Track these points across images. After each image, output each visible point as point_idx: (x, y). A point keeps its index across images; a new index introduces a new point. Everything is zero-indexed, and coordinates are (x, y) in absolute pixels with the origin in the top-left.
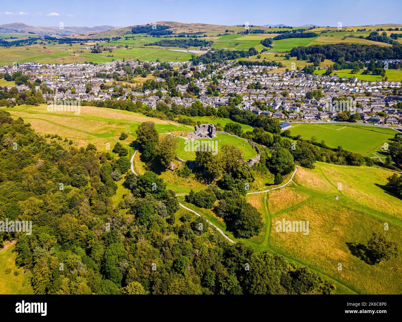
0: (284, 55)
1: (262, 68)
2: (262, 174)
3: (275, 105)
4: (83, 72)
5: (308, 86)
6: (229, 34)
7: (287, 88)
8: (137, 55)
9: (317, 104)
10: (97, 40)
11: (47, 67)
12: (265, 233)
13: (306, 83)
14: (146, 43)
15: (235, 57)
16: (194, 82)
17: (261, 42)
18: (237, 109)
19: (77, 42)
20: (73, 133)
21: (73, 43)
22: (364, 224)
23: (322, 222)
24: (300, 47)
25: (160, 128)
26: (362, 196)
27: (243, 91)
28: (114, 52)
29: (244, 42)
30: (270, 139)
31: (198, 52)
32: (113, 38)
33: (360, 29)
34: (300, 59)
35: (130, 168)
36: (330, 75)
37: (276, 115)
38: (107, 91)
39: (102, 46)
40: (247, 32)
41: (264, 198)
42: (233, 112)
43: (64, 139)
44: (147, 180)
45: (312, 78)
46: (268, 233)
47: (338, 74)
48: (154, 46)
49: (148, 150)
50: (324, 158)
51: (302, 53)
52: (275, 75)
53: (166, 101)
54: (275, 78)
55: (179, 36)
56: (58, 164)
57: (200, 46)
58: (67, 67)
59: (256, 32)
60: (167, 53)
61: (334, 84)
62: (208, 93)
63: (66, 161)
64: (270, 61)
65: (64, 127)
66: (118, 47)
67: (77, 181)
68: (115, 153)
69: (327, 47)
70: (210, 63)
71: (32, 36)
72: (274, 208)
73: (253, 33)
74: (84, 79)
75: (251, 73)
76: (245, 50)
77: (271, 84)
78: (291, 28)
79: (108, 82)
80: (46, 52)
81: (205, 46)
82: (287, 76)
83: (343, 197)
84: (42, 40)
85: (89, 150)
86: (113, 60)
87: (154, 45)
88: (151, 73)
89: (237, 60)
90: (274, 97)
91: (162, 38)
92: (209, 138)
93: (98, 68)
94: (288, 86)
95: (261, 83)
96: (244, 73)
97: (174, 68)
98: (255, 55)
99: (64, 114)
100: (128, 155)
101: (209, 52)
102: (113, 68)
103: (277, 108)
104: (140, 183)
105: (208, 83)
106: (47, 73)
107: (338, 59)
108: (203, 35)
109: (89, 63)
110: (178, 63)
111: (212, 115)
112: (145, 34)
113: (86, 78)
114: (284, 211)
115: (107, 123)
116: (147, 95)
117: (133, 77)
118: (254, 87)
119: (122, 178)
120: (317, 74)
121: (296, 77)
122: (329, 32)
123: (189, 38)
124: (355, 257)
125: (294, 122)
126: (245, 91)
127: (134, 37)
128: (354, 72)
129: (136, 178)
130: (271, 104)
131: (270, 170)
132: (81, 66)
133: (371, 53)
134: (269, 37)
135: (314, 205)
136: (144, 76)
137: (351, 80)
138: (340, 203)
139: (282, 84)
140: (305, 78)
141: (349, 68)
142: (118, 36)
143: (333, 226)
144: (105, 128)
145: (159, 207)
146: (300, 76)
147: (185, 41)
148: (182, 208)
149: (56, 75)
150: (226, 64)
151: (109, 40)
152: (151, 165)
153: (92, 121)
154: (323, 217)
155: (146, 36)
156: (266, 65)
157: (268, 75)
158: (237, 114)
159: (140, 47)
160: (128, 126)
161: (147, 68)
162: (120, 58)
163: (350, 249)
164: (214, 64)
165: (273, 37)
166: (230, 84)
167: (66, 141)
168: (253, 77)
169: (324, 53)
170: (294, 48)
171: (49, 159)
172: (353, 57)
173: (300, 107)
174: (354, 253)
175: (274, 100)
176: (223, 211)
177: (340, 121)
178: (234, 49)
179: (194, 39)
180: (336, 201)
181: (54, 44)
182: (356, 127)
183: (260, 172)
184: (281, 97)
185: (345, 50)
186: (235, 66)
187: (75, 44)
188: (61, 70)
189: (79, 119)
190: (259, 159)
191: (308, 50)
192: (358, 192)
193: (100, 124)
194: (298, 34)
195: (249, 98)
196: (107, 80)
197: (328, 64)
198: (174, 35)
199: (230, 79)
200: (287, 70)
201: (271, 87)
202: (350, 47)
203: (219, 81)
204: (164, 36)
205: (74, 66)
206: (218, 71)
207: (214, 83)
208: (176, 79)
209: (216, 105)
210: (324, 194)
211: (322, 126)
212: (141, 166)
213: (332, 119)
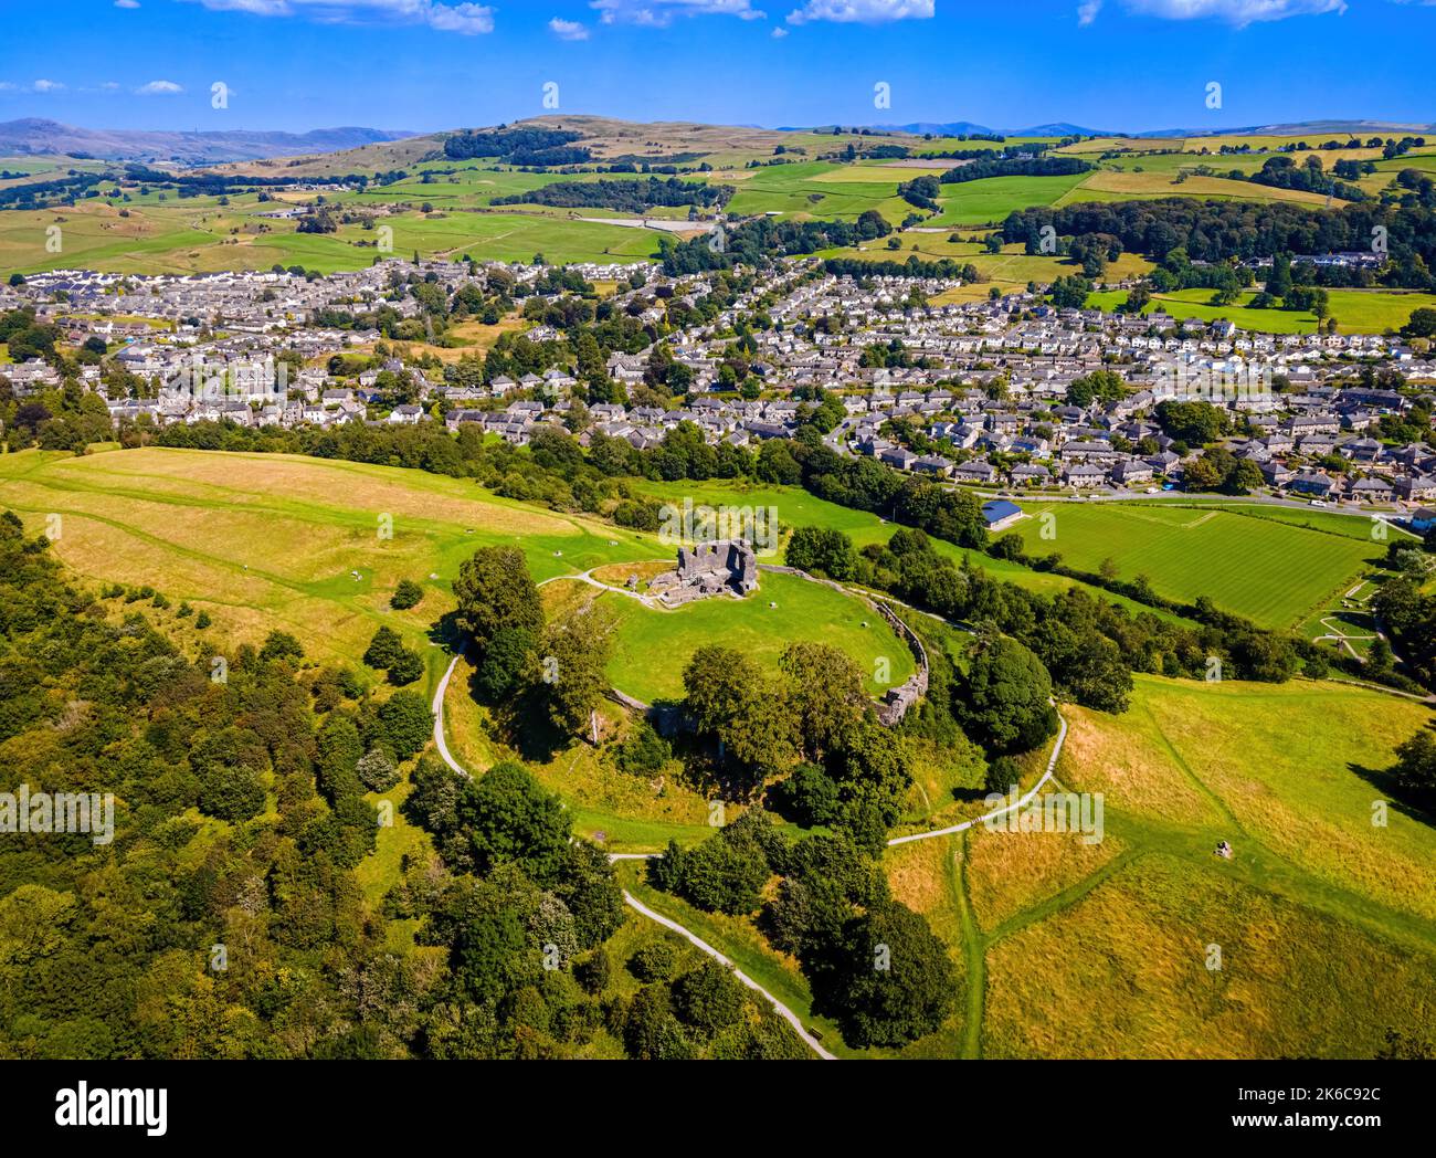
0: (981, 235)
1: (907, 283)
2: (937, 749)
3: (961, 432)
4: (265, 307)
5: (1072, 351)
6: (789, 162)
7: (998, 360)
8: (466, 239)
9: (1107, 425)
10: (321, 182)
11: (132, 289)
12: (965, 1019)
13: (1063, 342)
14: (495, 195)
15: (811, 244)
16: (670, 341)
17: (900, 192)
18: (829, 452)
19: (245, 188)
20: (215, 578)
21: (232, 192)
22: (1343, 973)
23: (1182, 965)
24: (1032, 210)
25: (549, 553)
26: (1317, 836)
27: (845, 377)
29: (840, 191)
30: (957, 590)
31: (678, 226)
32: (378, 176)
33: (1231, 143)
34: (1037, 252)
35: (430, 737)
36: (1143, 309)
37: (968, 471)
38: (354, 381)
39: (338, 208)
40: (849, 155)
41: (951, 859)
42: (816, 463)
43: (176, 608)
44: (497, 802)
45: (1082, 324)
46: (975, 1016)
47: (1171, 309)
48: (523, 207)
49: (501, 659)
50: (1157, 659)
52: (955, 311)
53: (571, 423)
54: (955, 323)
55: (614, 170)
56: (150, 717)
57: (687, 203)
58: (206, 287)
59: (880, 154)
60: (572, 232)
61: (1160, 343)
62: (723, 386)
63: (181, 703)
64: (936, 261)
65: (181, 550)
66: (396, 210)
67: (223, 793)
68: (375, 668)
69: (1127, 211)
70: (724, 267)
71: (82, 166)
72: (991, 901)
73: (872, 157)
74: (268, 333)
75: (869, 306)
76: (845, 220)
77: (942, 345)
78: (1001, 139)
79: (358, 345)
80: (130, 228)
81: (706, 206)
82: (995, 314)
83: (1248, 843)
84: (119, 184)
85: (273, 657)
86: (378, 259)
87: (525, 202)
88: (514, 309)
89: (821, 257)
90: (956, 398)
91: (554, 176)
92: (733, 594)
93: (321, 290)
94: (1001, 352)
95: (907, 343)
96: (846, 303)
97: (596, 287)
98: (880, 236)
99: (182, 493)
100: (425, 675)
101: (720, 226)
102: (377, 289)
103: (968, 443)
104: (470, 812)
105: (720, 344)
106: (129, 312)
107: (1164, 253)
108: (697, 165)
109: (290, 270)
110: (612, 266)
111: (740, 472)
112: (492, 162)
113: (275, 328)
114: (1033, 911)
115: (346, 533)
116: (499, 395)
117: (449, 322)
118: (883, 360)
119: (399, 780)
120: (1099, 309)
121: (1027, 318)
122: (1126, 154)
123: (648, 176)
125: (1033, 498)
126: (852, 374)
127: (454, 172)
128: (1222, 301)
129: (451, 787)
130: (947, 430)
131: (966, 731)
132: (260, 281)
133: (1274, 233)
134: (924, 173)
135: (1144, 884)
136: (490, 321)
137: (1214, 331)
138: (1241, 877)
139: (979, 345)
140: (1057, 322)
141: (1204, 285)
142: (396, 168)
143: (1227, 981)
144: (339, 554)
145: (546, 920)
146: (1041, 314)
147: (635, 186)
148: (638, 914)
149: (165, 319)
150: (781, 271)
151: (363, 180)
152: (515, 720)
153: (289, 523)
154: (1181, 941)
155: (496, 170)
156: (920, 274)
157: (928, 313)
158: (827, 472)
159: (476, 210)
160: (427, 547)
161: (498, 287)
162: (402, 250)
164: (738, 270)
165: (938, 174)
166: (797, 347)
167: (185, 612)
168: (879, 321)
169: (1114, 230)
170: (1015, 214)
171: (113, 694)
172: (1213, 247)
173: (1049, 438)
175: (956, 413)
176: (797, 931)
177: (1192, 490)
178: (808, 217)
179: (664, 178)
180: (1224, 865)
181: (162, 198)
182: (1251, 513)
183: (930, 743)
184: (982, 397)
185: (1188, 221)
186: (812, 277)
187: (241, 197)
188: (185, 300)
189: (242, 517)
190: (925, 688)
191: (1062, 219)
192: (1300, 817)
193: (321, 538)
194: (1024, 163)
195: (869, 405)
196: (355, 338)
197: (1130, 269)
198: (594, 166)
199: (798, 327)
200: (995, 294)
201: (941, 357)
202: (1203, 213)
203: (758, 336)
204: (559, 168)
205: (232, 281)
206: (754, 299)
207: (740, 346)
208: (607, 333)
209: (753, 432)
210: (1177, 835)
211: (1132, 512)
212: (475, 726)
213: (1165, 483)
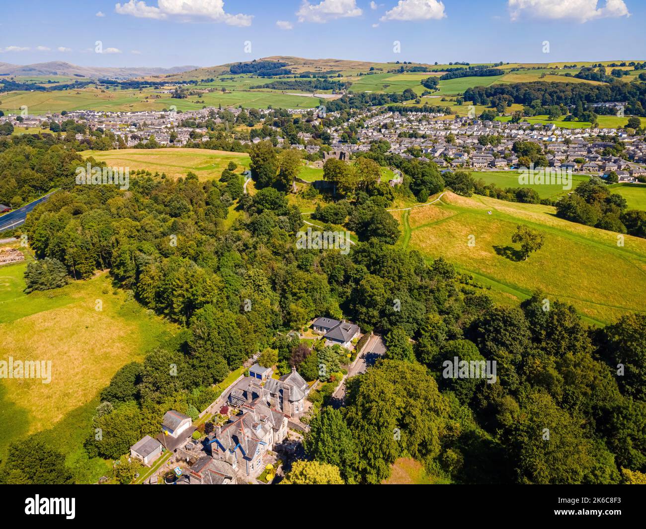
0: (455, 98)
1: (421, 114)
3: (434, 151)
4: (162, 120)
5: (486, 135)
6: (376, 73)
7: (456, 138)
8: (240, 101)
9: (493, 151)
10: (179, 83)
11: (109, 116)
12: (403, 243)
13: (483, 132)
14: (251, 85)
15: (383, 101)
16: (323, 130)
17: (422, 83)
19: (148, 85)
20: (165, 168)
21: (143, 87)
24: (477, 87)
27: (392, 140)
28: (206, 96)
29: (394, 84)
31: (329, 96)
32: (202, 80)
33: (568, 65)
34: (478, 104)
36: (518, 121)
38: (200, 139)
39: (187, 90)
40: (401, 71)
41: (404, 215)
43: (154, 174)
45: (492, 126)
46: (406, 242)
47: (530, 121)
48: (263, 90)
49: (265, 173)
51: (481, 95)
52: (440, 122)
54: (439, 126)
55: (301, 77)
57: (331, 89)
58: (137, 116)
59: (415, 70)
60: (284, 98)
61: (523, 132)
62: (343, 142)
63: (161, 192)
64: (434, 107)
65: (152, 163)
66: (210, 91)
67: (178, 209)
68: (223, 182)
69: (517, 87)
70: (346, 109)
71: (80, 80)
72: (415, 223)
73: (411, 71)
74: (164, 128)
75: (405, 121)
76: (397, 93)
77: (433, 133)
78: (468, 64)
79: (199, 132)
80: (106, 97)
81: (340, 89)
82: (456, 123)
83: (497, 212)
84: (97, 85)
85: (189, 179)
86: (204, 107)
87: (264, 88)
88: (260, 122)
89: (386, 106)
90: (434, 143)
91: (276, 79)
93: (183, 116)
94: (457, 135)
95: (419, 132)
96: (395, 121)
97: (294, 116)
98: (412, 99)
101: (345, 96)
102: (205, 116)
103: (437, 155)
106: (110, 122)
107: (531, 102)
108: (337, 75)
109: (170, 110)
110: (300, 110)
112: (250, 75)
113: (166, 127)
114: (427, 225)
117: (235, 125)
118: (408, 136)
119: (233, 204)
120: (500, 121)
121: (469, 124)
122: (522, 69)
123: (316, 79)
124: (500, 256)
126: (395, 139)
127: (234, 78)
128: (552, 119)
130: (429, 151)
132: (159, 114)
133: (579, 94)
134: (433, 77)
135: (462, 219)
136: (251, 125)
137: (546, 128)
139: (449, 133)
140: (482, 125)
141: (546, 114)
142: (210, 77)
144: (207, 162)
145: (281, 219)
146: (475, 123)
147: (310, 82)
148: (308, 224)
149: (124, 124)
150: (369, 110)
151: (196, 82)
155: (252, 77)
156: (427, 111)
157: (429, 123)
159: (243, 91)
161: (254, 115)
162: (214, 105)
163: (495, 250)
164: (352, 110)
165: (439, 77)
166: (374, 134)
167: (157, 175)
168: (408, 125)
169: (512, 95)
170: (469, 89)
171: (139, 191)
172: (553, 101)
173: (469, 153)
174: (499, 253)
175: (433, 147)
178: (383, 93)
179: (322, 80)
181: (115, 89)
183: (402, 195)
184: (445, 143)
185: (542, 90)
186: (382, 112)
187: (147, 89)
188: (130, 119)
190: (402, 181)
191: (489, 91)
194: (476, 72)
195: (400, 146)
196: (198, 130)
197: (516, 109)
198: (293, 76)
199: (375, 128)
200: (457, 117)
201: (432, 136)
202: (549, 87)
203: (359, 130)
204: (278, 76)
205: (147, 114)
206: (358, 119)
207: (351, 132)
208: (298, 127)
210: (476, 211)
211: (497, 174)
213: (511, 166)
